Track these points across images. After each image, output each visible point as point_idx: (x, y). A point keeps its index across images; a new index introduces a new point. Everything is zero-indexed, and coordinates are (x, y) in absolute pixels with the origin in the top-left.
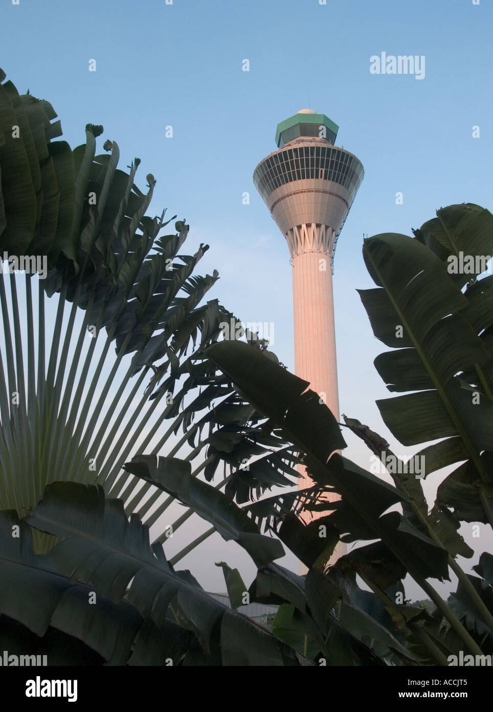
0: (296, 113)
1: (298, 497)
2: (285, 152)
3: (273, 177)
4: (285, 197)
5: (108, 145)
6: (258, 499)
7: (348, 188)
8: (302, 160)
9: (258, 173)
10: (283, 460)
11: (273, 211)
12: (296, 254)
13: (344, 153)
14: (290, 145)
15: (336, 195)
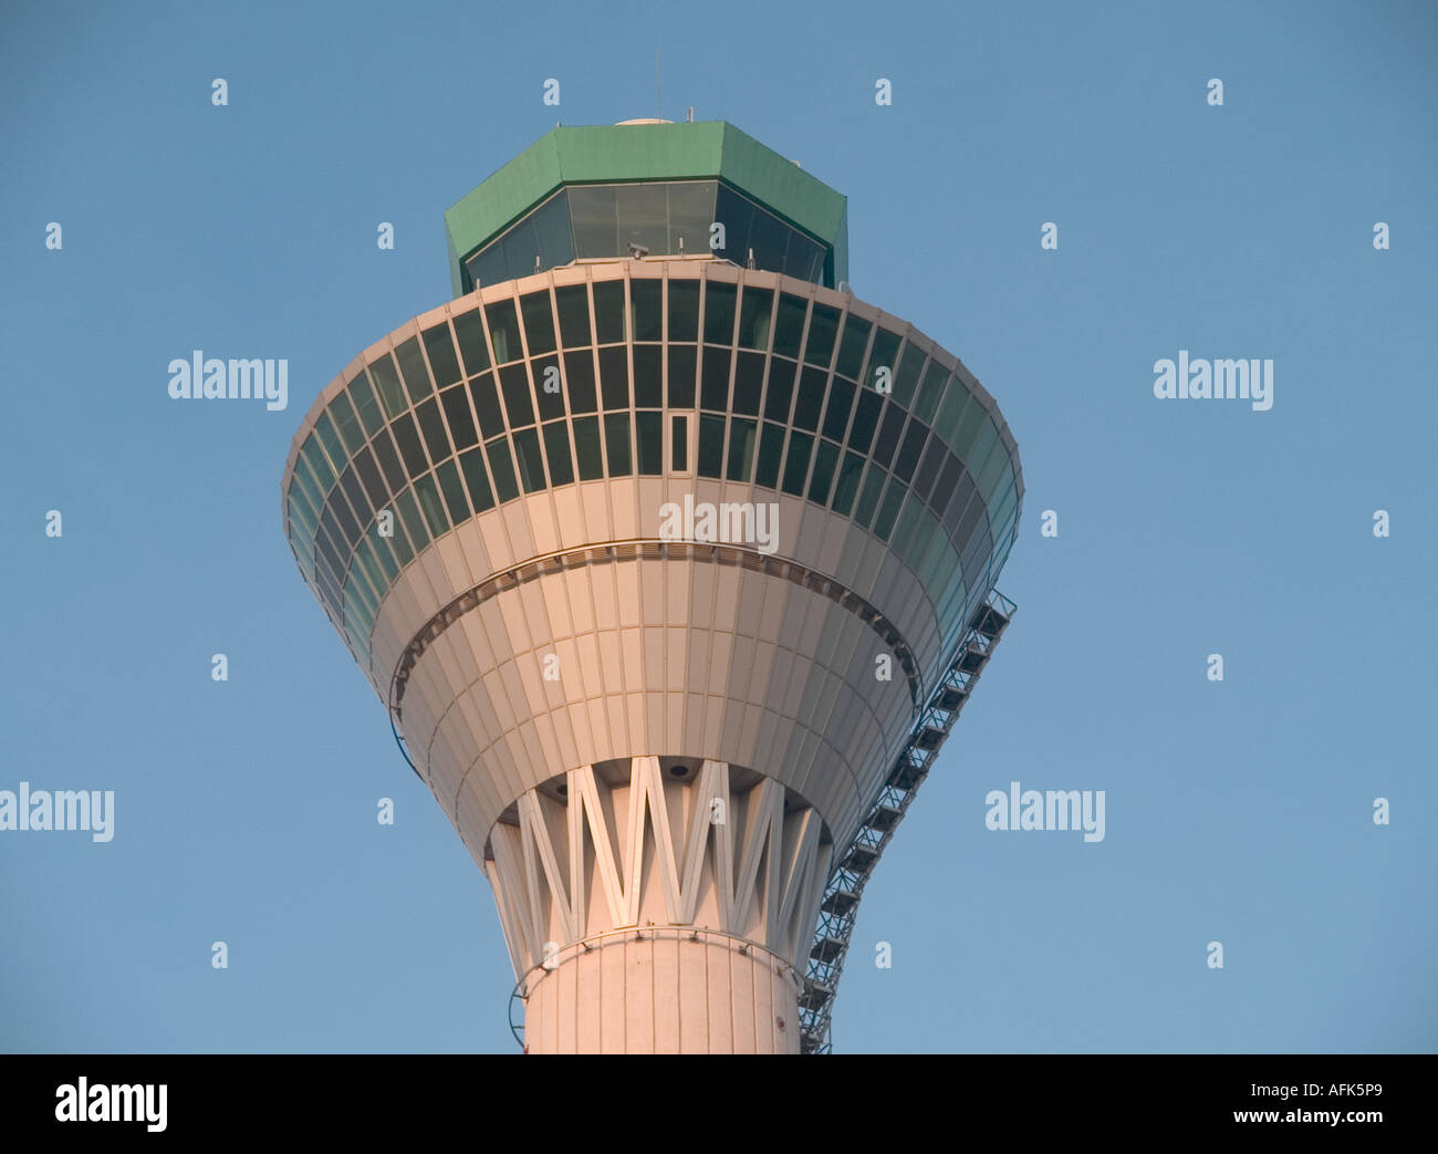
15: (836, 591)
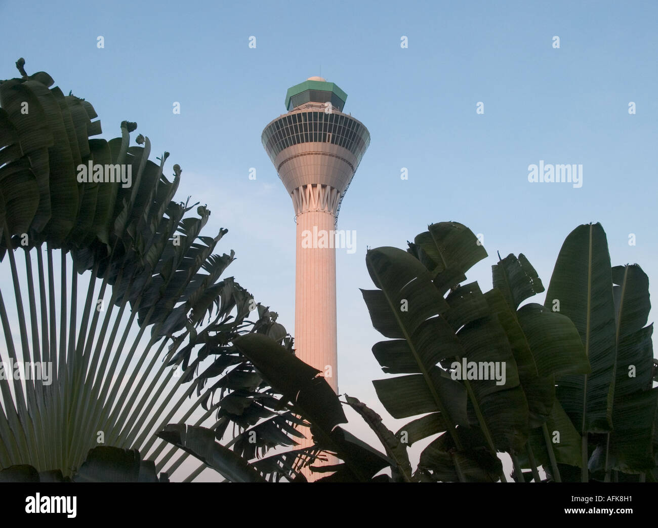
0: (306, 80)
1: (299, 455)
2: (294, 116)
3: (282, 138)
4: (292, 158)
5: (140, 139)
6: (263, 457)
7: (354, 153)
8: (310, 124)
9: (267, 134)
10: (287, 421)
11: (280, 169)
12: (301, 212)
13: (351, 120)
14: (299, 109)
15: (342, 159)
